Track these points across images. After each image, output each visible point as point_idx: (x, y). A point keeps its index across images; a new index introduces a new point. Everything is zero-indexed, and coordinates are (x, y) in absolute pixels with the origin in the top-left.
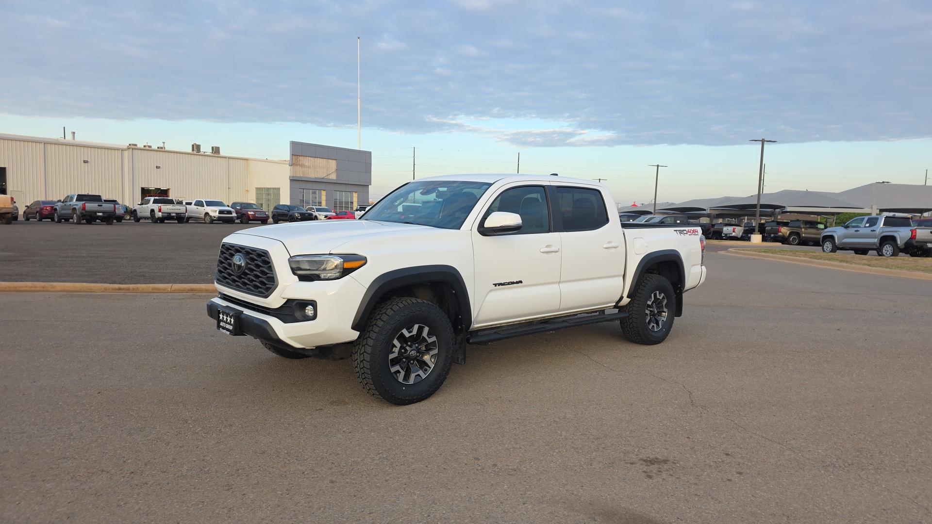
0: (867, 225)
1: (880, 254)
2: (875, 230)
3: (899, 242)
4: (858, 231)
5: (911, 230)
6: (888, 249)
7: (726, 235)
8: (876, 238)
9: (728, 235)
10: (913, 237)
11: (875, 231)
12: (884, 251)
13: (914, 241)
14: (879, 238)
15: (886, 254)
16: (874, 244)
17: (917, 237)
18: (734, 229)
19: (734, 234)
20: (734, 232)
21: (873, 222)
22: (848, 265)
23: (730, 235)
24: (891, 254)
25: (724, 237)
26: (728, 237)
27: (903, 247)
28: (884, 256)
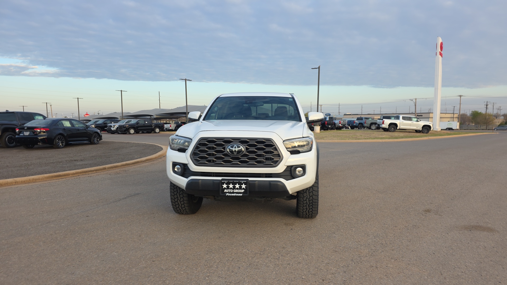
7: (166, 129)
9: (168, 129)
18: (171, 125)
19: (171, 128)
20: (170, 127)
23: (169, 129)
25: (165, 130)
26: (168, 130)
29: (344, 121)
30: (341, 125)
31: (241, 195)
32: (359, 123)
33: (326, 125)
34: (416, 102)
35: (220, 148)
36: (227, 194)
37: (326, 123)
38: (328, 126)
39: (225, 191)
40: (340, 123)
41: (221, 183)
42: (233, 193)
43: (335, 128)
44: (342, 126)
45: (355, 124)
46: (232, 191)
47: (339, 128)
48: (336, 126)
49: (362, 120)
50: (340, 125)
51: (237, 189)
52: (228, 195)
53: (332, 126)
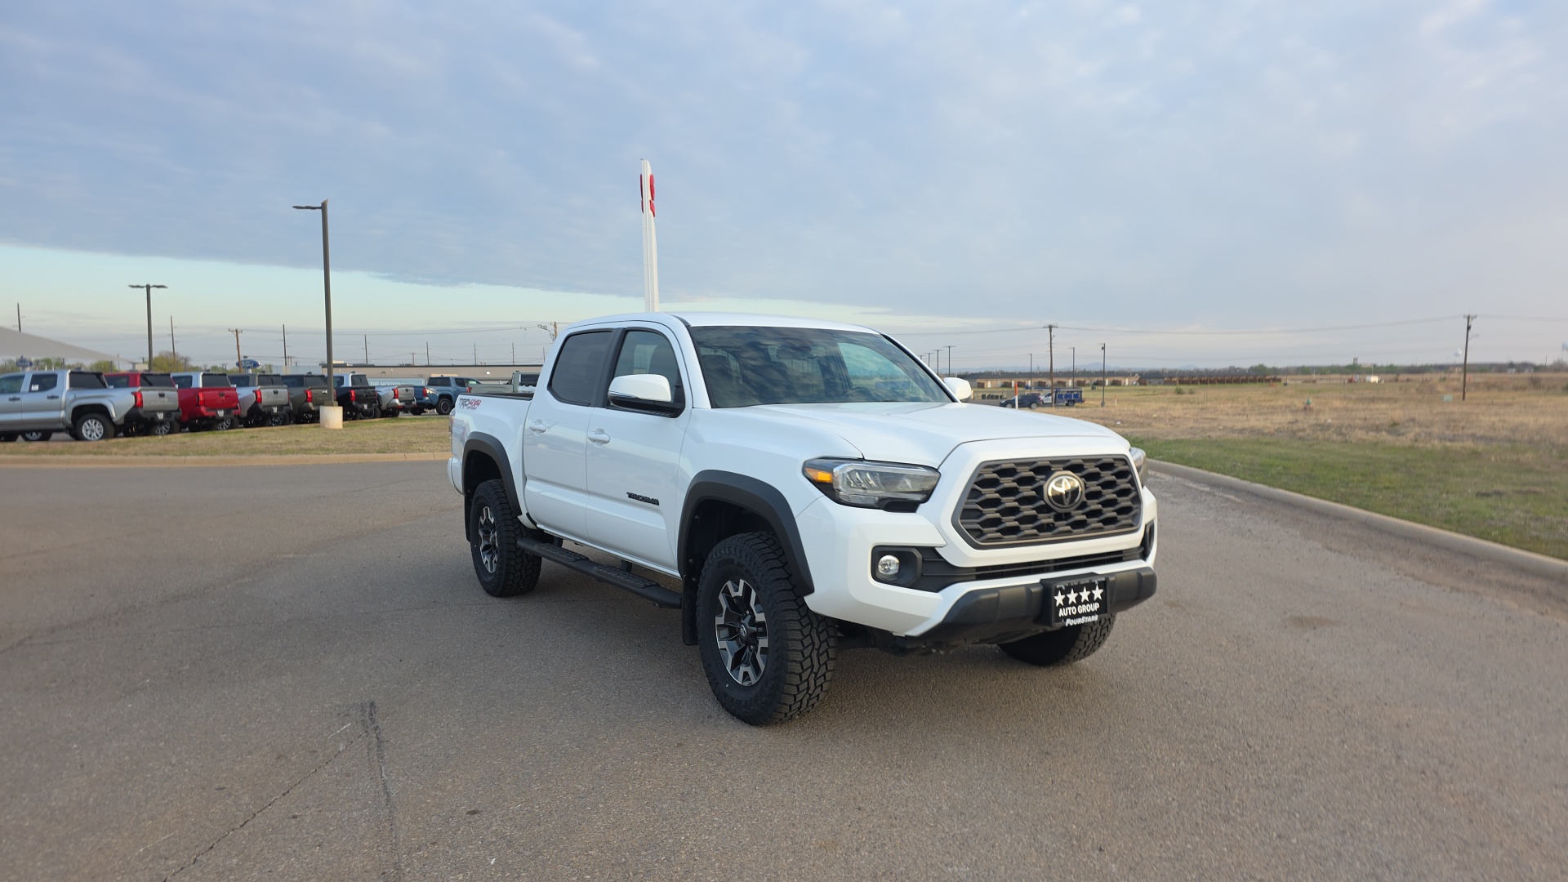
0: (36, 387)
1: (77, 436)
2: (55, 395)
3: (113, 414)
4: (19, 399)
5: (133, 393)
6: (92, 428)
8: (61, 410)
10: (138, 404)
11: (57, 397)
12: (84, 431)
13: (141, 411)
14: (70, 410)
15: (90, 436)
16: (60, 421)
17: (145, 404)
21: (46, 382)
22: (104, 457)
24: (100, 435)
27: (122, 422)
28: (86, 440)
29: (407, 390)
30: (400, 402)
31: (1095, 618)
32: (442, 396)
33: (354, 403)
34: (556, 332)
35: (1027, 491)
36: (1069, 622)
37: (353, 395)
38: (360, 406)
39: (1062, 613)
40: (396, 396)
41: (1048, 589)
42: (1078, 616)
43: (379, 412)
44: (403, 404)
45: (427, 398)
46: (1072, 610)
47: (391, 413)
48: (384, 406)
49: (449, 385)
50: (397, 401)
51: (1085, 603)
52: (1069, 625)
53: (374, 405)
